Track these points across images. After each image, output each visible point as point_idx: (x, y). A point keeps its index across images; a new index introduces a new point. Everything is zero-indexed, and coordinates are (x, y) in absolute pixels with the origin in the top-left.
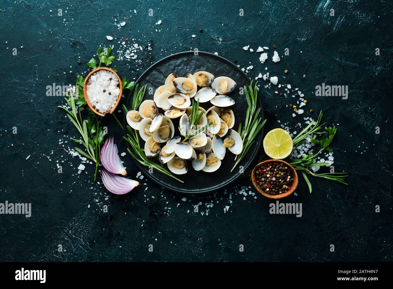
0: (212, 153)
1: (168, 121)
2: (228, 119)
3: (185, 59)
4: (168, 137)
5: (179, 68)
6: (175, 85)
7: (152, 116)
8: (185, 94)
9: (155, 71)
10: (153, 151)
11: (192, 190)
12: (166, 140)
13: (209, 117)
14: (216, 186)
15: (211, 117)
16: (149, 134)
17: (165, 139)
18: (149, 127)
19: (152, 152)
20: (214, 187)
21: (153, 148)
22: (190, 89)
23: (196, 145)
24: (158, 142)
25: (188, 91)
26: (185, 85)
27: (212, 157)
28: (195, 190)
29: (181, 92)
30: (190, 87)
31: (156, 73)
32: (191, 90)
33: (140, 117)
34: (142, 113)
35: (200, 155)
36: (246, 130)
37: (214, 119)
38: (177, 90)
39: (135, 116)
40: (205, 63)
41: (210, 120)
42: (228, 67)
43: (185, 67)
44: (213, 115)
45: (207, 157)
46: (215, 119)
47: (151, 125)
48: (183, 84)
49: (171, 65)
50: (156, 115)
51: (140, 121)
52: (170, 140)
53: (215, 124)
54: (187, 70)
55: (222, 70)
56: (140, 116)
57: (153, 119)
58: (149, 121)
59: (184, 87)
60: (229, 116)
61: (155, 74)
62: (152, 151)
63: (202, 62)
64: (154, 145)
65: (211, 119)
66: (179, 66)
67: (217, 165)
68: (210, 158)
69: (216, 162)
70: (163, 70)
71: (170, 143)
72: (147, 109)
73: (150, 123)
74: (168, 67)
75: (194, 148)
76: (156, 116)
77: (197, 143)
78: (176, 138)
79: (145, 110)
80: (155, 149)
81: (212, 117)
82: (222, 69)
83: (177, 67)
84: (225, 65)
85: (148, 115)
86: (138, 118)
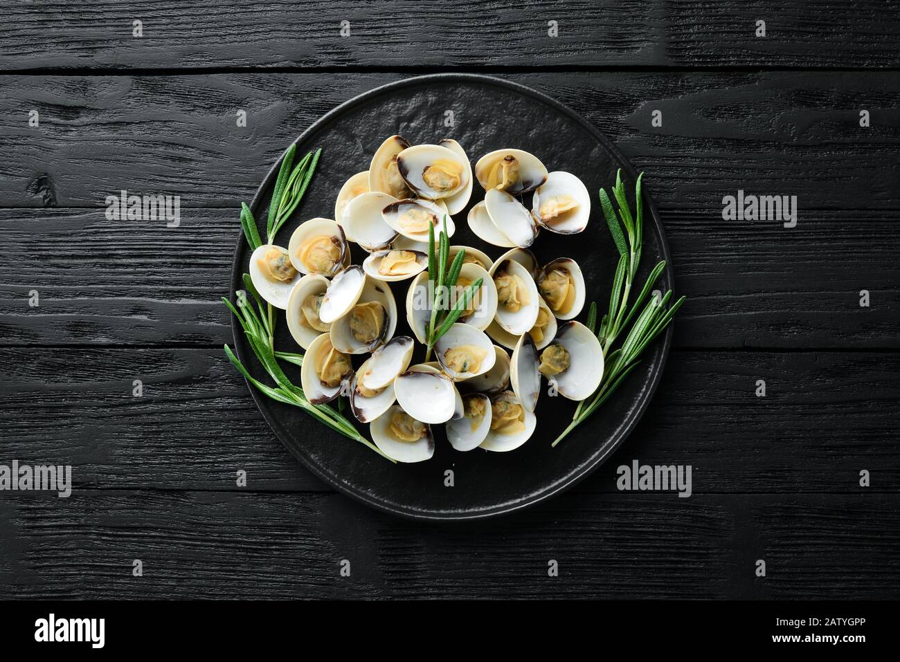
0: (510, 392)
1: (379, 289)
2: (563, 289)
3: (432, 98)
4: (378, 339)
5: (413, 125)
6: (403, 170)
7: (329, 268)
8: (433, 201)
9: (336, 133)
10: (329, 380)
11: (442, 512)
12: (370, 347)
13: (502, 283)
14: (518, 501)
15: (508, 281)
16: (315, 328)
17: (368, 343)
18: (319, 304)
19: (324, 384)
20: (510, 503)
21: (328, 372)
22: (450, 183)
23: (463, 371)
24: (346, 352)
25: (443, 189)
26: (435, 171)
27: (508, 403)
28: (452, 512)
29: (422, 194)
30: (451, 177)
31: (337, 140)
32: (455, 186)
33: (291, 270)
34: (298, 256)
35: (473, 403)
36: (613, 327)
37: (517, 288)
38: (406, 189)
39: (275, 262)
40: (493, 113)
41: (505, 291)
42: (566, 128)
43: (431, 124)
44: (515, 276)
45: (493, 404)
46: (520, 288)
47: (324, 298)
48: (427, 168)
49: (387, 114)
50: (340, 265)
51: (290, 281)
52: (380, 348)
53: (520, 305)
54: (437, 132)
55: (547, 136)
56: (291, 266)
57: (330, 278)
58: (318, 284)
59: (431, 177)
60: (564, 281)
61: (335, 143)
62: (326, 383)
63: (483, 108)
64: (332, 363)
65: (506, 287)
66: (411, 118)
67: (525, 428)
68: (501, 407)
69: (521, 419)
70: (360, 129)
71: (381, 355)
72: (316, 245)
73: (320, 292)
74: (375, 122)
75: (457, 381)
76: (340, 270)
77: (465, 366)
78: (402, 343)
79: (308, 246)
80: (334, 375)
81: (511, 282)
82: (546, 133)
83: (405, 124)
84: (558, 120)
85: (316, 265)
86: (287, 272)
